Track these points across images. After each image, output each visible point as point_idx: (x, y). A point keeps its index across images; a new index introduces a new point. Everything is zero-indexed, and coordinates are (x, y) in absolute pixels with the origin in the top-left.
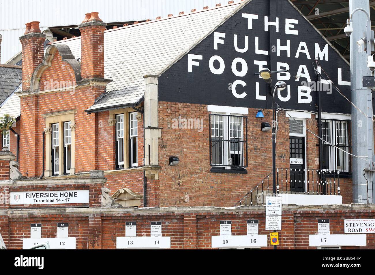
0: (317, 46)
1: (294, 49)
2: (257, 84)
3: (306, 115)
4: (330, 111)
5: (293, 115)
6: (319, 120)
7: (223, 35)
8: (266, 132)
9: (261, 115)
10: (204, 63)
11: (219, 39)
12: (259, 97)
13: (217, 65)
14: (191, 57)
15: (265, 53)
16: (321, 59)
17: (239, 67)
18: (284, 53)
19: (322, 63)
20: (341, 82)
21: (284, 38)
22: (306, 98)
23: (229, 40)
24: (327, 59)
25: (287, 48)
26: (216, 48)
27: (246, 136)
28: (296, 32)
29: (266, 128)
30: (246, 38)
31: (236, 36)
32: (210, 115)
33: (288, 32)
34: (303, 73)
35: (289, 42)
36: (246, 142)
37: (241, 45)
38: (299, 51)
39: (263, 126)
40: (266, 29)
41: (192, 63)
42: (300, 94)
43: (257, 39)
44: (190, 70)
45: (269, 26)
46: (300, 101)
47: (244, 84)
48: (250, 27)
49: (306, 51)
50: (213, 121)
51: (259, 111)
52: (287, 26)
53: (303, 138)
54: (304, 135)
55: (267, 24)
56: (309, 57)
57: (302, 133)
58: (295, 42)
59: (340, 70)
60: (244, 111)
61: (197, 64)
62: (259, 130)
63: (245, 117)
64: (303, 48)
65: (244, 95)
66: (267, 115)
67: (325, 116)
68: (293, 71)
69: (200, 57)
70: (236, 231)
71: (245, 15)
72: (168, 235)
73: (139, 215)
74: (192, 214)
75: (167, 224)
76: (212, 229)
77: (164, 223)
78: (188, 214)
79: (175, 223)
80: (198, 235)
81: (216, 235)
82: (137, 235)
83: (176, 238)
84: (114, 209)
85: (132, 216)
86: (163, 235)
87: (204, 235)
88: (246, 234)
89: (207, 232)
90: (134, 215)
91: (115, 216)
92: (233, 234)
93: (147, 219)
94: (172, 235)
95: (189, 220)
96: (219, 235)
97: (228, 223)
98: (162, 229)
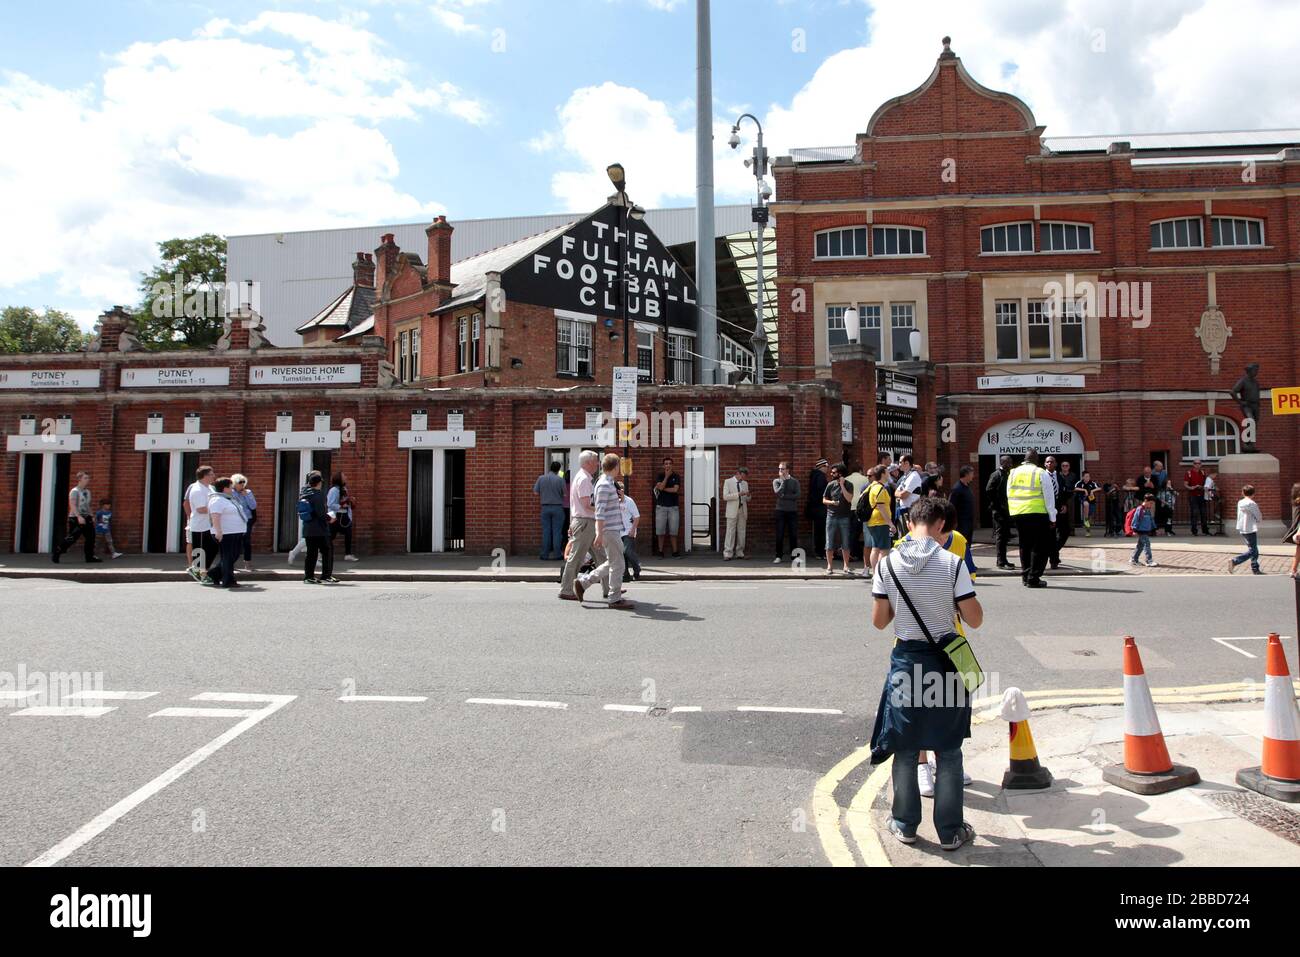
0: (665, 262)
1: (643, 264)
2: (606, 293)
3: (653, 328)
4: (676, 326)
5: (639, 326)
6: (666, 335)
7: (573, 240)
8: (615, 340)
9: (610, 324)
10: (552, 266)
11: (568, 243)
12: (609, 306)
13: (565, 269)
14: (537, 257)
15: (615, 263)
16: (669, 276)
17: (588, 273)
18: (633, 265)
19: (669, 280)
20: (686, 300)
21: (634, 251)
22: (654, 312)
23: (578, 246)
24: (674, 277)
25: (637, 261)
26: (564, 252)
27: (594, 343)
28: (645, 247)
29: (615, 337)
30: (596, 245)
31: (585, 243)
32: (557, 319)
33: (637, 245)
34: (651, 286)
35: (638, 255)
36: (594, 349)
37: (591, 253)
38: (648, 265)
39: (612, 334)
40: (616, 240)
41: (540, 263)
42: (648, 308)
43: (607, 248)
44: (537, 271)
45: (619, 237)
46: (648, 314)
47: (593, 292)
48: (600, 236)
49: (655, 266)
50: (560, 326)
51: (608, 320)
52: (637, 240)
53: (650, 351)
54: (651, 347)
55: (617, 235)
56: (657, 273)
57: (649, 345)
58: (644, 256)
59: (686, 288)
60: (593, 318)
61: (544, 266)
62: (607, 339)
63: (593, 324)
64: (651, 263)
65: (593, 302)
66: (615, 324)
67: (672, 330)
68: (642, 285)
69: (548, 259)
70: (570, 423)
71: (595, 223)
72: (472, 429)
73: (430, 400)
74: (506, 398)
75: (471, 412)
76: (536, 419)
77: (467, 411)
78: (500, 398)
79: (483, 411)
80: (515, 428)
81: (541, 428)
82: (428, 429)
83: (483, 433)
84: (395, 391)
85: (421, 401)
86: (465, 429)
87: (523, 428)
88: (584, 427)
89: (528, 424)
90: (424, 399)
91: (397, 401)
92: (565, 427)
93: (442, 405)
94: (478, 428)
95: (503, 407)
96: (546, 428)
97: (559, 411)
98: (464, 420)
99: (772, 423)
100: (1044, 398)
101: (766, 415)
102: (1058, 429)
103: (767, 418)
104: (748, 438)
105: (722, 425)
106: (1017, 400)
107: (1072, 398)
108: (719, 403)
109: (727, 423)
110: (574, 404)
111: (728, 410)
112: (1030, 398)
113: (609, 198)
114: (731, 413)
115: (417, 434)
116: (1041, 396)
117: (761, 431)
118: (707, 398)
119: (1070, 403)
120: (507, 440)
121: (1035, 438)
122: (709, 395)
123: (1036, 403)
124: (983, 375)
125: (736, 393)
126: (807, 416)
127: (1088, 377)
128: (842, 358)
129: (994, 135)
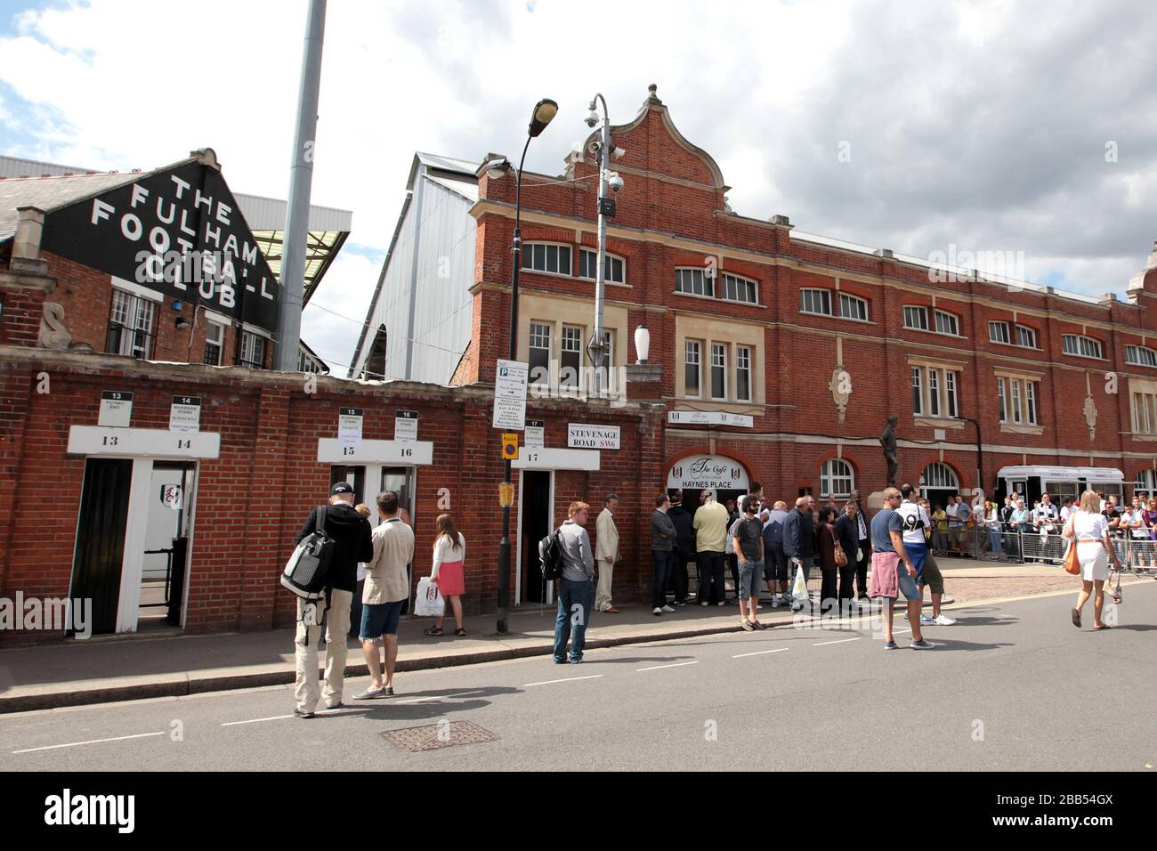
0: (246, 244)
1: (223, 240)
3: (227, 321)
4: (251, 322)
5: (211, 316)
6: (239, 331)
7: (146, 192)
8: (181, 329)
9: (179, 306)
10: (116, 218)
11: (139, 195)
13: (132, 227)
14: (98, 204)
15: (192, 233)
16: (249, 262)
17: (159, 238)
18: (212, 240)
19: (249, 266)
20: (264, 293)
21: (216, 224)
22: (228, 300)
23: (151, 201)
24: (254, 263)
25: (217, 236)
26: (134, 204)
27: (155, 329)
28: (227, 222)
29: (183, 325)
30: (173, 206)
31: (160, 200)
32: (114, 289)
33: (219, 218)
35: (219, 230)
36: (154, 336)
37: (166, 213)
38: (228, 244)
39: (179, 321)
40: (197, 205)
41: (100, 211)
43: (185, 212)
44: (95, 221)
45: (201, 203)
48: (179, 195)
49: (235, 247)
50: (116, 300)
51: (177, 302)
52: (220, 211)
53: (218, 347)
54: (220, 343)
55: (198, 199)
56: (237, 255)
57: (217, 340)
58: (225, 232)
59: (264, 279)
60: (159, 296)
61: (106, 216)
62: (173, 325)
63: (157, 304)
64: (232, 242)
66: (185, 308)
67: (247, 327)
69: (112, 209)
70: (373, 430)
71: (174, 178)
72: (214, 430)
73: (144, 378)
74: (281, 386)
75: (215, 403)
76: (321, 422)
77: (209, 401)
78: (272, 386)
79: (237, 404)
80: (292, 432)
81: (329, 436)
82: (132, 425)
83: (234, 437)
84: (78, 357)
85: (128, 378)
86: (202, 429)
87: (302, 434)
88: (392, 438)
89: (311, 428)
90: (134, 376)
91: (78, 374)
92: (365, 436)
93: (164, 388)
94: (227, 429)
95: (274, 399)
96: (336, 436)
97: (358, 413)
98: (202, 414)
99: (617, 446)
100: (723, 436)
101: (611, 437)
102: (731, 465)
103: (612, 440)
104: (591, 462)
105: (564, 445)
106: (701, 436)
107: (744, 437)
108: (562, 418)
109: (571, 443)
110: (382, 405)
111: (572, 427)
112: (712, 434)
113: (193, 153)
114: (577, 432)
115: (110, 433)
116: (721, 433)
117: (606, 454)
118: (552, 410)
119: (742, 441)
120: (276, 451)
121: (711, 473)
122: (555, 408)
123: (717, 440)
124: (673, 410)
125: (584, 408)
126: (655, 440)
127: (756, 418)
128: (638, 379)
129: (690, 184)
